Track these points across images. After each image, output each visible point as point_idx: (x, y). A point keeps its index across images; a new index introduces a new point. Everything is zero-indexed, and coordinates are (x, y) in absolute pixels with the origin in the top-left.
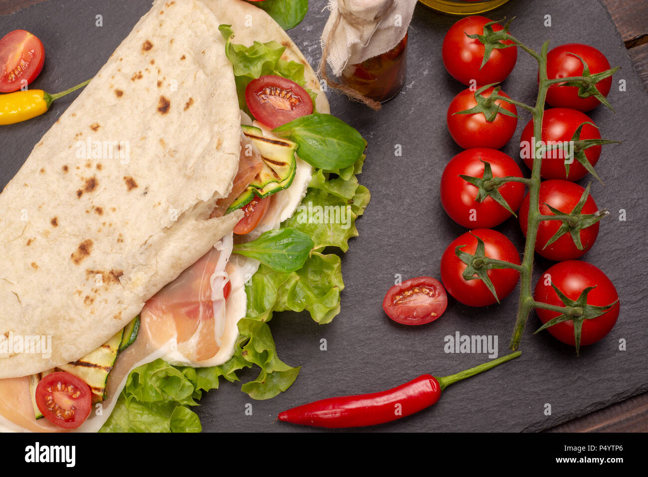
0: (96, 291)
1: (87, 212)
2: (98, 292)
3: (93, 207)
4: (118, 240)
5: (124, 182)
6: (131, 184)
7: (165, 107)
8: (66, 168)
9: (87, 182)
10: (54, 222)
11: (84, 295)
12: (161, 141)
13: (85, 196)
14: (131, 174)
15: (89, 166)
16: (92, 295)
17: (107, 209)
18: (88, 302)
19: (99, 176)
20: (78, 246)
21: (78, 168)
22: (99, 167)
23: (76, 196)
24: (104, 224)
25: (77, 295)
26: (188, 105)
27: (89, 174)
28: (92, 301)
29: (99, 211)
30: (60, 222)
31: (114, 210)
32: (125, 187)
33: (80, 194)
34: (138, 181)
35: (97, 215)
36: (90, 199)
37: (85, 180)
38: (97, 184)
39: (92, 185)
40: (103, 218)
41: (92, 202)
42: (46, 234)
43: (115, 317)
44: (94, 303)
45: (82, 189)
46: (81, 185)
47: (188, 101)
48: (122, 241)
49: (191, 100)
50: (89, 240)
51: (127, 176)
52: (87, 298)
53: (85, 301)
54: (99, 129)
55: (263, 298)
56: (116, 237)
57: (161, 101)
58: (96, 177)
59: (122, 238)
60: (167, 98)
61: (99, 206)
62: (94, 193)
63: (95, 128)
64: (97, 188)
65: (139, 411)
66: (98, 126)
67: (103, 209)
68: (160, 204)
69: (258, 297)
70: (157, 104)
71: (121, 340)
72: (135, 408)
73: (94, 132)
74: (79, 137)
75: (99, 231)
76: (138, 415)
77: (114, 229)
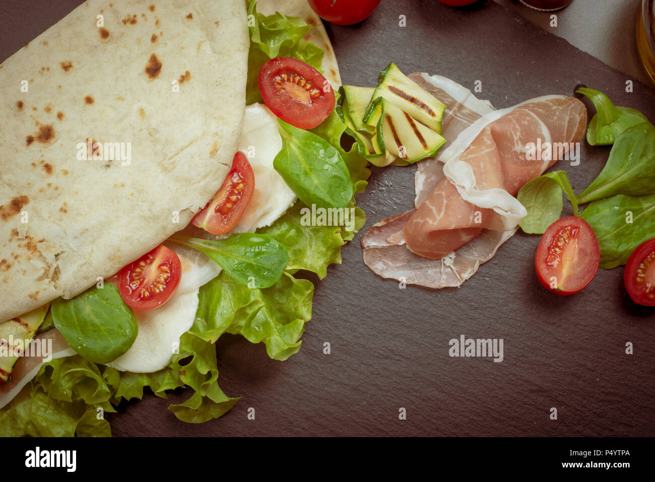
0: (16, 257)
1: (34, 165)
2: (18, 259)
3: (42, 162)
4: (61, 209)
7: (154, 69)
8: (20, 105)
9: (41, 129)
12: (142, 111)
13: (36, 145)
14: (96, 139)
15: (48, 110)
16: (10, 260)
17: (57, 169)
18: (3, 267)
19: (59, 127)
20: (11, 200)
21: (35, 109)
22: (60, 116)
23: (25, 141)
24: (49, 185)
26: (184, 78)
27: (48, 120)
28: (8, 267)
29: (48, 168)
31: (66, 173)
33: (30, 141)
35: (44, 172)
36: (41, 151)
37: (39, 126)
38: (53, 136)
39: (47, 134)
40: (52, 179)
41: (42, 156)
44: (10, 270)
45: (33, 135)
46: (34, 131)
47: (184, 74)
48: (65, 212)
49: (188, 73)
50: (26, 197)
51: (90, 137)
52: (4, 261)
54: (71, 69)
55: (216, 310)
56: (60, 205)
57: (151, 60)
58: (53, 127)
59: (66, 209)
60: (160, 59)
61: (50, 163)
62: (46, 145)
63: (67, 67)
64: (52, 141)
65: (44, 405)
66: (70, 66)
67: (53, 168)
68: (123, 186)
69: (211, 307)
70: (145, 62)
71: (42, 321)
72: (41, 400)
73: (63, 71)
74: (45, 72)
75: (41, 191)
76: (42, 409)
77: (59, 195)
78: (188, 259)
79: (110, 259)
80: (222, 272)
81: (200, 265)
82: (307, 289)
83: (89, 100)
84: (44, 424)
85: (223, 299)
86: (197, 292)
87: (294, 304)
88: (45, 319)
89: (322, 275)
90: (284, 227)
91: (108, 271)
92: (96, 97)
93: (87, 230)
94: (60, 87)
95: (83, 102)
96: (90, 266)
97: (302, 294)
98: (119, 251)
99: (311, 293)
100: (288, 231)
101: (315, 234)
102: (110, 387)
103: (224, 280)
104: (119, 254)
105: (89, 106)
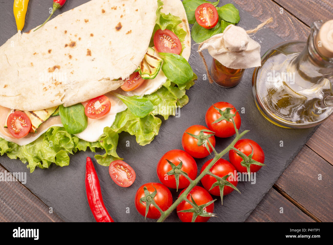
0: (50, 87)
1: (65, 54)
2: (50, 88)
3: (69, 54)
4: (71, 72)
5: (87, 51)
6: (89, 53)
7: (119, 28)
8: (66, 32)
9: (71, 42)
10: (50, 51)
11: (45, 86)
12: (110, 42)
13: (68, 48)
14: (91, 49)
15: (76, 36)
16: (48, 88)
17: (74, 58)
18: (45, 90)
19: (78, 43)
20: (54, 66)
21: (71, 34)
22: (80, 39)
23: (64, 45)
24: (69, 63)
25: (42, 85)
26: (129, 32)
27: (75, 39)
28: (46, 90)
29: (70, 57)
30: (51, 52)
31: (77, 60)
32: (86, 53)
33: (66, 46)
34: (92, 53)
35: (68, 58)
36: (69, 50)
37: (71, 41)
38: (75, 46)
39: (73, 45)
40: (71, 61)
41: (69, 52)
42: (44, 54)
43: (51, 101)
44: (47, 91)
45: (68, 44)
46: (69, 42)
47: (129, 31)
48: (72, 73)
49: (131, 31)
50: (59, 66)
51: (89, 49)
52: (45, 88)
53: (44, 89)
54: (88, 22)
55: (121, 123)
56: (71, 71)
57: (119, 24)
58: (76, 42)
59: (73, 73)
60: (122, 24)
61: (71, 55)
62: (72, 48)
63: (86, 21)
64: (74, 47)
65: (47, 145)
66: (88, 21)
67: (72, 57)
68: (96, 68)
69: (120, 122)
70: (116, 25)
71: (54, 112)
72: (46, 143)
73: (85, 22)
74: (78, 21)
75: (66, 65)
76: (45, 146)
77: (72, 67)
78: (115, 102)
79: (85, 95)
80: (127, 109)
81: (119, 105)
82: (159, 122)
83: (92, 35)
84: (45, 151)
85: (125, 119)
86: (116, 115)
87: (152, 128)
88: (55, 112)
89: (166, 118)
90: (156, 97)
91: (83, 100)
92: (94, 34)
93: (78, 82)
94: (82, 28)
95: (89, 35)
96: (77, 96)
97: (156, 124)
98: (89, 93)
99: (160, 124)
100: (156, 99)
101: (167, 102)
102: (74, 143)
103: (127, 112)
104: (89, 94)
105: (91, 37)
